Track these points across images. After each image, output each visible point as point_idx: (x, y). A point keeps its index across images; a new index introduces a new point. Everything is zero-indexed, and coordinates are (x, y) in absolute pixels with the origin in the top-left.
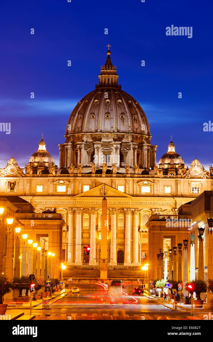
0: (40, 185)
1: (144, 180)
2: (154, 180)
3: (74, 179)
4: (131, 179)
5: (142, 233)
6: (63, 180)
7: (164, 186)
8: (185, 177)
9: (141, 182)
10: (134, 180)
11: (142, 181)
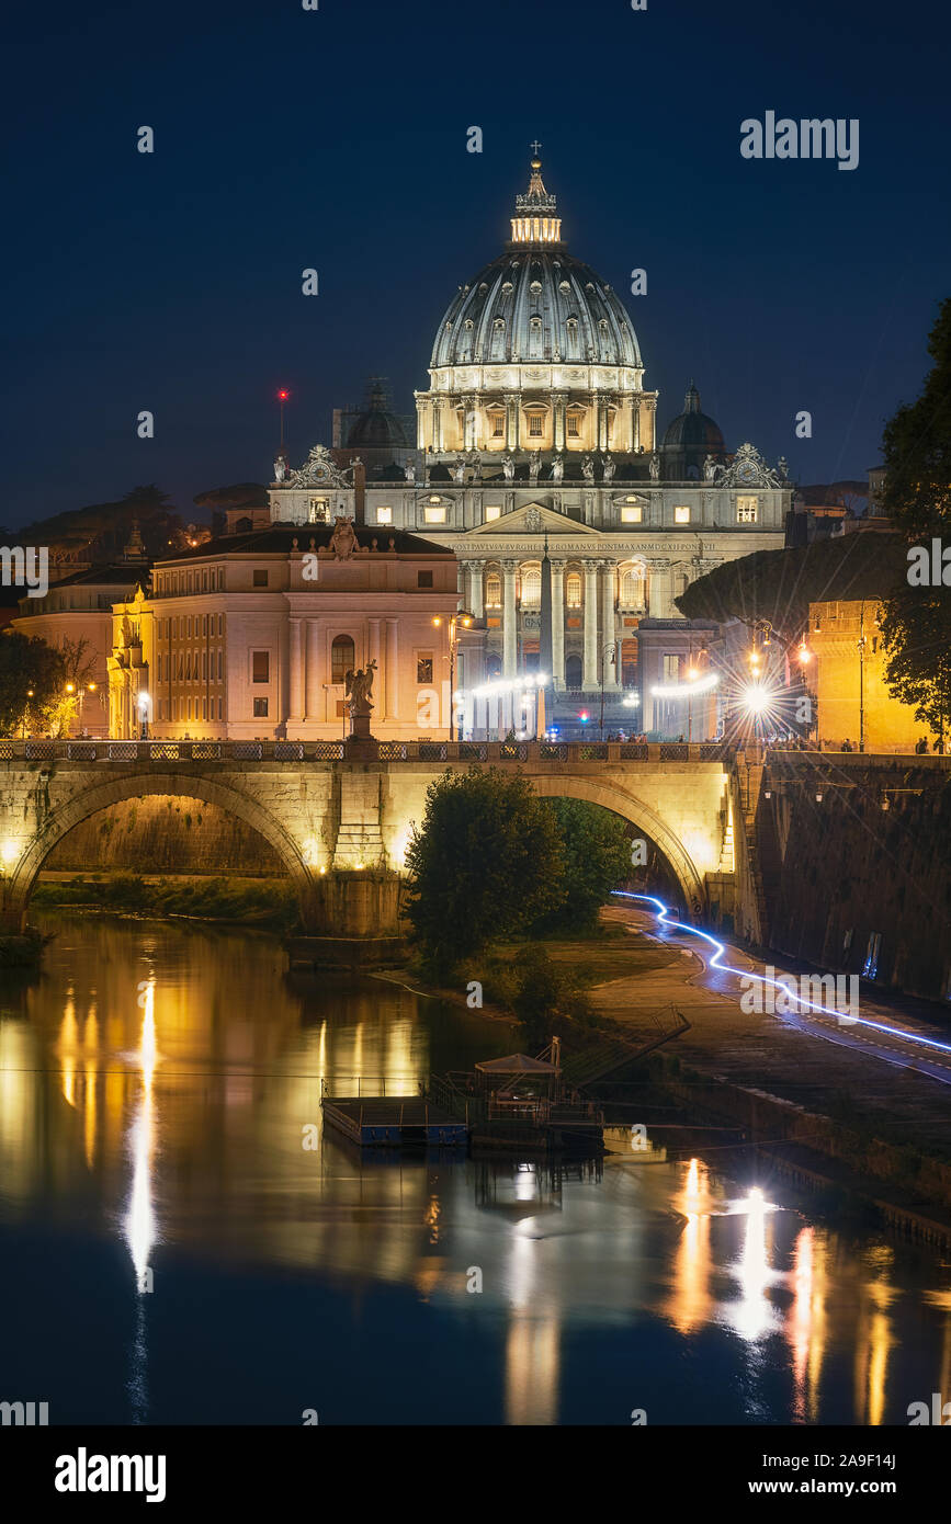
0: (385, 507)
1: (628, 494)
2: (650, 492)
3: (463, 493)
4: (595, 490)
5: (623, 617)
6: (438, 494)
7: (675, 506)
8: (722, 484)
9: (621, 499)
10: (601, 493)
11: (622, 494)
